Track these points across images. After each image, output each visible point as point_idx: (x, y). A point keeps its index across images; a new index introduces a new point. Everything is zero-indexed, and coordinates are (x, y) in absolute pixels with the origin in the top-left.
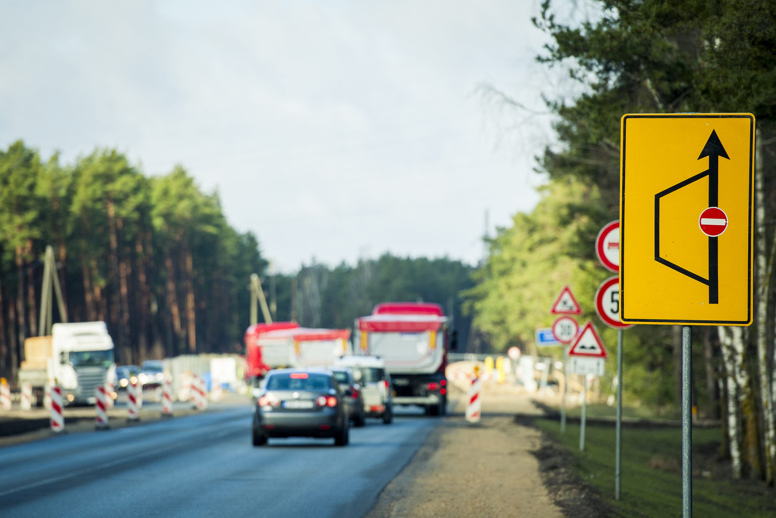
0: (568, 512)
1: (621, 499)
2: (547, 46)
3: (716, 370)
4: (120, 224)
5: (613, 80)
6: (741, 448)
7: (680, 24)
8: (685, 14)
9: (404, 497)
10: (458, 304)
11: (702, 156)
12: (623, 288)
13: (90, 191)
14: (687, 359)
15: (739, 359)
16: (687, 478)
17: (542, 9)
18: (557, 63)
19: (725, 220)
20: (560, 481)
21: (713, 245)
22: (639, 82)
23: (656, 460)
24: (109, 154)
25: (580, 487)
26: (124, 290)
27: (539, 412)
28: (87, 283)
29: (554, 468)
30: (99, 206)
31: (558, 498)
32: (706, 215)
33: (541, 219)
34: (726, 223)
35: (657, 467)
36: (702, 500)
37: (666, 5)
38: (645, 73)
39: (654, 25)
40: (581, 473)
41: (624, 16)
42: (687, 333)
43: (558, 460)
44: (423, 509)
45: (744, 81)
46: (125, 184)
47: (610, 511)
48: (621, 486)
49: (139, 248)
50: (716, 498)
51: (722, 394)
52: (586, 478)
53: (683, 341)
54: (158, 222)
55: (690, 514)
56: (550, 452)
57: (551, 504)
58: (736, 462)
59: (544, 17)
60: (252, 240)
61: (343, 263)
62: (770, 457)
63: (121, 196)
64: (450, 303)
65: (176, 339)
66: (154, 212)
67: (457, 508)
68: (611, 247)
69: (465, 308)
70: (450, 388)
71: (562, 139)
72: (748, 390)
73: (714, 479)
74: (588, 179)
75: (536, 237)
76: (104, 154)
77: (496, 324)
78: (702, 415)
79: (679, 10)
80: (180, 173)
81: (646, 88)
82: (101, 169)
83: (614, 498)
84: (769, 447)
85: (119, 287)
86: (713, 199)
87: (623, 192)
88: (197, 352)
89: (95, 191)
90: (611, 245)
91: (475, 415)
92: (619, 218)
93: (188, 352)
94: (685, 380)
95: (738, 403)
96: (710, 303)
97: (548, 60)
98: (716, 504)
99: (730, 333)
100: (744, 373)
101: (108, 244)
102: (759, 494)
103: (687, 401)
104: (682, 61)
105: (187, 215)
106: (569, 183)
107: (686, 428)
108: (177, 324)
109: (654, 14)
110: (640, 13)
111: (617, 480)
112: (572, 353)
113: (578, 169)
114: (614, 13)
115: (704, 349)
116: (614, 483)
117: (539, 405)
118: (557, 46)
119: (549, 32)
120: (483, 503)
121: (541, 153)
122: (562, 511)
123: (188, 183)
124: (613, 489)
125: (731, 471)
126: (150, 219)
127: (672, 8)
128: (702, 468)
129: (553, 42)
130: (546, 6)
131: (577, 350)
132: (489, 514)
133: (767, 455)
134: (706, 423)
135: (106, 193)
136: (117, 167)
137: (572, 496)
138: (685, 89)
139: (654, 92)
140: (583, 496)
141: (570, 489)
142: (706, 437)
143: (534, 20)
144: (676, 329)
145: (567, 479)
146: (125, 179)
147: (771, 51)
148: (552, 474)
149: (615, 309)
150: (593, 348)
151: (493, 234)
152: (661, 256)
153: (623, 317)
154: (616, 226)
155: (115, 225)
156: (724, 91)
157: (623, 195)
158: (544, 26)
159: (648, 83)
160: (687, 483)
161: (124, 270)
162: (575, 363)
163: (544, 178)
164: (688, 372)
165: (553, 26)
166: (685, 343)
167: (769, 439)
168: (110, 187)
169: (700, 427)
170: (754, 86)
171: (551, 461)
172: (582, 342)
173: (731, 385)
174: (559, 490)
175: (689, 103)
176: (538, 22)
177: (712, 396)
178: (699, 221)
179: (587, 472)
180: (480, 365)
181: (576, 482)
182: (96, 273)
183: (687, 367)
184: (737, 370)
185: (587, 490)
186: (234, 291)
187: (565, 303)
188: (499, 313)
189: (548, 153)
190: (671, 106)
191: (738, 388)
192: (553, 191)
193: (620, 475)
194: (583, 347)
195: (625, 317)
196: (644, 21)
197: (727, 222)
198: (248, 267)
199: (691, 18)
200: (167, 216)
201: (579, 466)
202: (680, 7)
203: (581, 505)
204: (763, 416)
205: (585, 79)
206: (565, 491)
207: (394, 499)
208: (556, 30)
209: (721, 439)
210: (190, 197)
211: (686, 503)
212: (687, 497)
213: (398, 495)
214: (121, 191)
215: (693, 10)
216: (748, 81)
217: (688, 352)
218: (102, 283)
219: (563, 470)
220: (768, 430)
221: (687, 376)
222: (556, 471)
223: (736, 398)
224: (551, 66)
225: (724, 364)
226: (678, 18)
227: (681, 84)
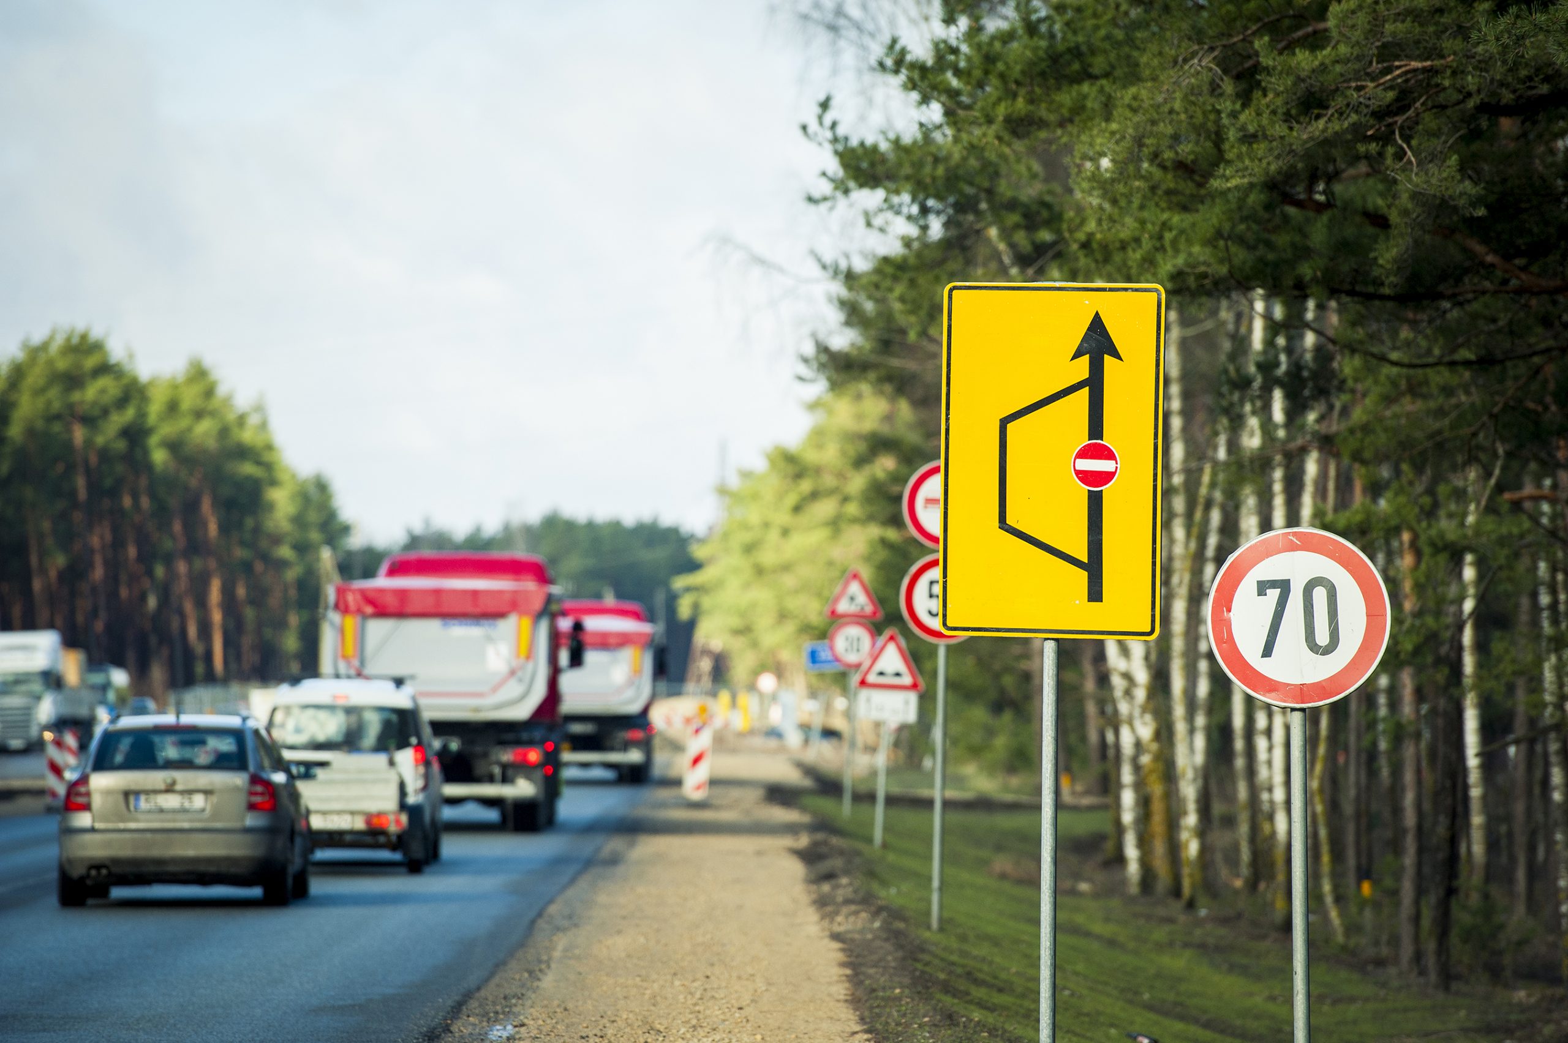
0: (851, 951)
1: (941, 929)
2: (824, 174)
3: (1102, 712)
4: (93, 460)
5: (936, 228)
6: (1143, 842)
7: (1043, 134)
8: (1052, 118)
9: (576, 925)
10: (672, 599)
11: (1077, 355)
12: (945, 576)
13: (40, 403)
14: (1050, 694)
15: (1140, 694)
16: (1048, 894)
17: (818, 110)
18: (842, 202)
19: (1114, 462)
20: (840, 899)
21: (1095, 503)
22: (978, 232)
23: (1002, 863)
24: (75, 340)
25: (873, 909)
26: (98, 573)
27: (807, 783)
28: (34, 560)
29: (829, 876)
30: (57, 428)
31: (837, 929)
32: (1084, 454)
33: (812, 457)
34: (1117, 467)
35: (1003, 876)
36: (1076, 930)
37: (1020, 103)
38: (989, 217)
39: (1001, 134)
40: (875, 886)
41: (952, 118)
42: (1051, 650)
43: (837, 863)
44: (608, 947)
45: (1149, 226)
46: (103, 391)
47: (923, 950)
48: (941, 907)
49: (127, 502)
50: (1098, 928)
51: (1111, 753)
52: (883, 893)
53: (1044, 664)
54: (159, 457)
55: (1052, 954)
56: (824, 850)
57: (822, 938)
58: (1133, 868)
59: (821, 123)
60: (322, 487)
61: (478, 530)
62: (1188, 859)
63: (96, 412)
64: (660, 598)
65: (188, 656)
66: (153, 440)
67: (666, 945)
68: (929, 506)
69: (684, 610)
70: (657, 742)
71: (848, 323)
72: (1154, 746)
73: (1096, 895)
74: (888, 388)
75: (806, 486)
76: (68, 339)
77: (738, 632)
78: (1079, 788)
79: (1043, 112)
80: (199, 374)
81: (988, 241)
82: (62, 365)
83: (929, 927)
84: (1187, 841)
85: (91, 565)
86: (1096, 427)
87: (947, 414)
88: (225, 681)
89: (49, 403)
90: (930, 501)
91: (698, 788)
92: (939, 458)
93: (210, 678)
94: (1047, 730)
95: (1137, 768)
96: (1089, 601)
97: (825, 199)
98: (1099, 937)
99: (1125, 651)
100: (1148, 717)
101: (73, 493)
102: (1170, 920)
103: (1050, 765)
104: (1048, 198)
105: (211, 444)
106: (859, 397)
107: (1048, 810)
108: (192, 631)
109: (1001, 118)
110: (977, 114)
111: (935, 898)
112: (863, 683)
113: (872, 375)
114: (935, 112)
115: (1082, 676)
116: (929, 902)
117: (809, 771)
118: (840, 173)
119: (828, 149)
120: (709, 936)
121: (809, 349)
122: (842, 950)
123: (209, 392)
124: (928, 913)
125: (1124, 882)
126: (146, 452)
127: (1031, 108)
128: (1077, 876)
129: (834, 166)
130: (825, 105)
131: (872, 678)
132: (718, 954)
133: (1183, 855)
134: (1086, 801)
135: (71, 407)
136: (90, 363)
137: (860, 925)
138: (1054, 244)
139: (1002, 246)
140: (877, 924)
141: (856, 913)
142: (1083, 825)
143: (804, 128)
144: (1036, 645)
145: (851, 896)
146: (104, 382)
147: (1193, 180)
148: (826, 888)
149: (934, 611)
150: (898, 675)
151: (734, 482)
152: (1010, 521)
153: (944, 624)
154: (936, 470)
155: (86, 462)
156: (1118, 245)
157: (947, 419)
158: (820, 139)
159: (993, 232)
160: (1048, 903)
161: (98, 538)
162: (868, 700)
163: (818, 387)
164: (1052, 717)
165: (835, 140)
166: (1047, 667)
167: (1187, 828)
168: (76, 396)
169: (1075, 809)
170: (1168, 236)
171: (825, 866)
172: (880, 665)
173: (1127, 739)
174: (837, 913)
175: (1060, 268)
176: (811, 130)
177: (1094, 755)
178: (1072, 464)
179: (884, 883)
180: (710, 702)
181: (865, 900)
182: (50, 542)
183: (1050, 708)
184: (1137, 712)
185: (884, 914)
186: (292, 574)
187: (852, 599)
188: (743, 614)
189: (823, 349)
190: (1030, 271)
191: (1138, 745)
192: (830, 412)
193: (941, 889)
194: (881, 674)
195: (949, 624)
196: (984, 128)
197: (1119, 466)
198: (315, 536)
199: (1061, 124)
200: (174, 446)
201: (871, 874)
202: (1043, 105)
203: (873, 940)
204: (1177, 790)
205: (890, 229)
206: (847, 917)
207: (559, 929)
208: (840, 147)
209: (1109, 828)
210: (213, 414)
211: (1046, 936)
212: (1048, 927)
213: (566, 923)
214: (95, 403)
215: (1065, 112)
216: (1157, 228)
217: (1052, 683)
218: (60, 560)
219: (844, 881)
220: (1185, 813)
221: (1050, 724)
222: (833, 882)
223: (1135, 760)
224: (832, 209)
225: (1114, 702)
226: (1042, 124)
227: (1045, 236)
